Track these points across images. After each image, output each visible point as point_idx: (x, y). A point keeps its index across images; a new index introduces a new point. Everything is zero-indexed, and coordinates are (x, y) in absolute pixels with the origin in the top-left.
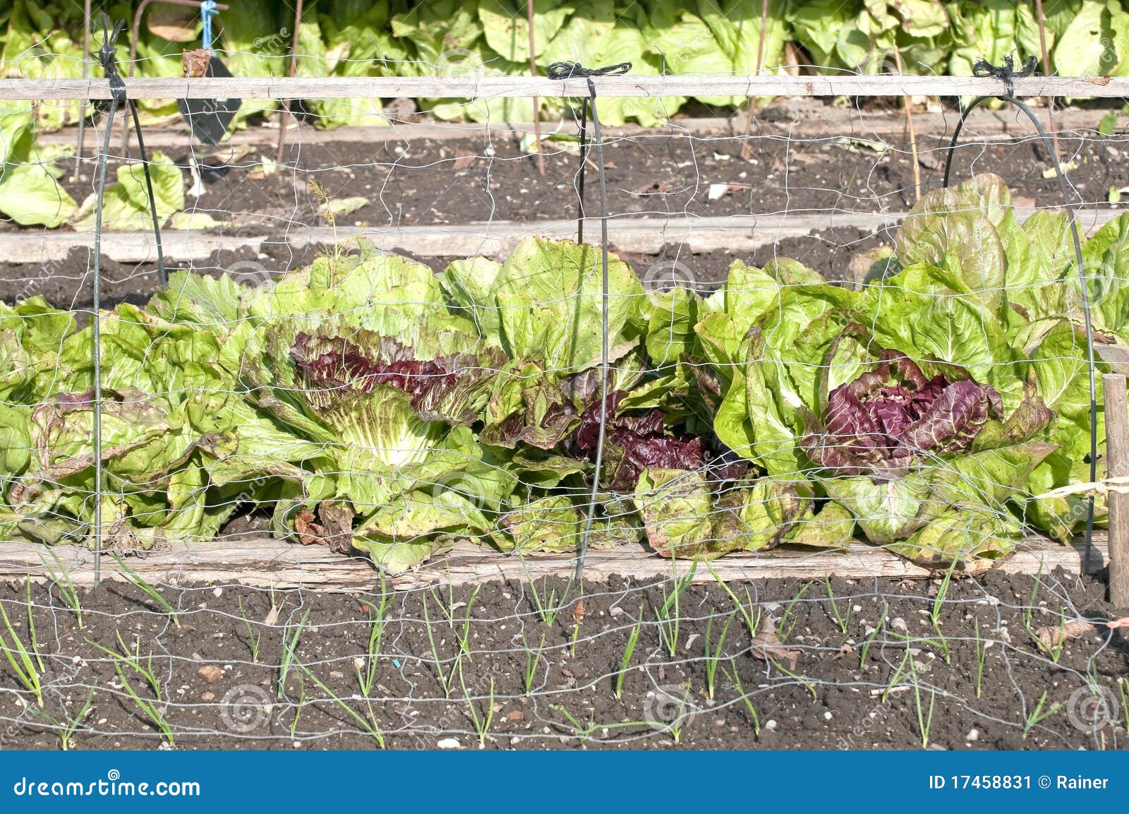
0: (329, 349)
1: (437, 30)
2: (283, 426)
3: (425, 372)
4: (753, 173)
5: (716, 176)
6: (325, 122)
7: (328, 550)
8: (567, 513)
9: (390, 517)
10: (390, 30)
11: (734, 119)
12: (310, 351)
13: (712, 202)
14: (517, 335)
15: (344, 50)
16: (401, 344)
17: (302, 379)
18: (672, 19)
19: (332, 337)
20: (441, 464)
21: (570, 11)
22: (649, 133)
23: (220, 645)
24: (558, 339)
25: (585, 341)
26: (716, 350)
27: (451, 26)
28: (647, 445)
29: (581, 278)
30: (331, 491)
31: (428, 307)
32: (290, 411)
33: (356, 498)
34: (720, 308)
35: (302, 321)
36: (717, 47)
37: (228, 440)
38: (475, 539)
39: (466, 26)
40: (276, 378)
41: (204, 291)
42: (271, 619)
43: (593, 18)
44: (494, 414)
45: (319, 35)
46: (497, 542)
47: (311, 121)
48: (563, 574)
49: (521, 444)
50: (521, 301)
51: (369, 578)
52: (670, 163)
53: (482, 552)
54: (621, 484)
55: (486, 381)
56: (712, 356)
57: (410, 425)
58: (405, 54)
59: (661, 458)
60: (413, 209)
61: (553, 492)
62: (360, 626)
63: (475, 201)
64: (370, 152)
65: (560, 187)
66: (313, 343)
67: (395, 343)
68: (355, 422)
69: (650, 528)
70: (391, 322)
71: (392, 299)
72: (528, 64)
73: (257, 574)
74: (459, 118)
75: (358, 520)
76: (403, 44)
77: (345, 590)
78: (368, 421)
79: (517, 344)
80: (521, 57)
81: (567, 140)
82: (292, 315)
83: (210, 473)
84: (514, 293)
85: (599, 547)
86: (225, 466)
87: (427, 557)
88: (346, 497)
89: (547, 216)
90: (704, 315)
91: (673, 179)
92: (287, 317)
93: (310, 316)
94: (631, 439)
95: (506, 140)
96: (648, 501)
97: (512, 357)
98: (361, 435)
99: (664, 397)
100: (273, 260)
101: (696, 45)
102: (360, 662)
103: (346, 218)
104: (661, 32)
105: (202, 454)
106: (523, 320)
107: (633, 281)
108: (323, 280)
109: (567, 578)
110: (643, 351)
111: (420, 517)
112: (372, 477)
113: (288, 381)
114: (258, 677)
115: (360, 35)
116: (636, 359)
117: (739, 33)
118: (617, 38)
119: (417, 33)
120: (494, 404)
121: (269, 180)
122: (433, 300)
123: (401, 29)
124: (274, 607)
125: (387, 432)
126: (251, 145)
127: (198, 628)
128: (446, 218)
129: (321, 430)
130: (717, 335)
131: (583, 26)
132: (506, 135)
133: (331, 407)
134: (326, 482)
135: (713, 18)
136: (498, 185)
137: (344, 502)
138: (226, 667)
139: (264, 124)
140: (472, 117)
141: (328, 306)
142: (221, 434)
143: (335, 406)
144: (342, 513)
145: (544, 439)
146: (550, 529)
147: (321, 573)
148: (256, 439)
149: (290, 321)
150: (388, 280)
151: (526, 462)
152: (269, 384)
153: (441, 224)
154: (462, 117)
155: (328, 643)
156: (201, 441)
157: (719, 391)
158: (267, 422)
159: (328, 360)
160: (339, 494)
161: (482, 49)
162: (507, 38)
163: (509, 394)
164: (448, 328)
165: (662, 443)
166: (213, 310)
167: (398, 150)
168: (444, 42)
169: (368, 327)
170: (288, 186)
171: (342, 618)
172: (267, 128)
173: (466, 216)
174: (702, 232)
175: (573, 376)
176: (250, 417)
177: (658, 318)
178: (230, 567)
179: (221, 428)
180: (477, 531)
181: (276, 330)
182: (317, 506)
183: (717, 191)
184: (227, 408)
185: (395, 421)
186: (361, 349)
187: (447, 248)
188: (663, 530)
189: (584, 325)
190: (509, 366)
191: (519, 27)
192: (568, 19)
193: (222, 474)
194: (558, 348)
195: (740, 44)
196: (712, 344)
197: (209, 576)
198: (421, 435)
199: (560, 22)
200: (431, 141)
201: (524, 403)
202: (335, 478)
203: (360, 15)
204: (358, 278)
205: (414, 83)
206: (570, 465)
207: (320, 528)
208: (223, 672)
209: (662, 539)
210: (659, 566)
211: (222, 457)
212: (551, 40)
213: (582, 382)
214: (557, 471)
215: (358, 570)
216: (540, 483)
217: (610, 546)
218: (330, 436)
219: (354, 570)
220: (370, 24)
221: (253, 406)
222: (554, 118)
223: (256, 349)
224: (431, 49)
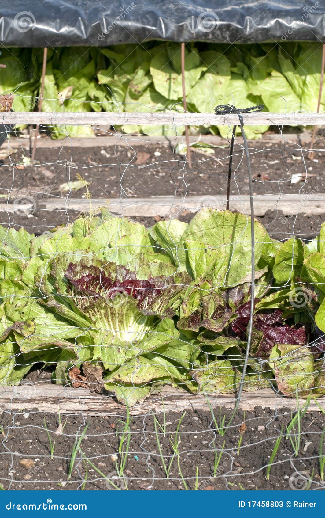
0: (87, 272)
1: (125, 80)
2: (60, 317)
3: (143, 287)
4: (317, 168)
5: (294, 169)
6: (57, 135)
7: (88, 391)
8: (229, 370)
9: (126, 371)
10: (97, 80)
11: (302, 135)
12: (76, 273)
13: (293, 185)
14: (197, 265)
15: (69, 91)
16: (129, 270)
17: (71, 290)
18: (265, 74)
19: (89, 265)
20: (155, 340)
21: (205, 69)
22: (251, 143)
23: (31, 447)
24: (221, 268)
25: (236, 269)
26: (316, 275)
27: (133, 78)
28: (275, 330)
29: (234, 232)
30: (89, 356)
31: (144, 248)
32: (65, 309)
33: (105, 360)
34: (315, 250)
35: (71, 256)
36: (292, 91)
37: (29, 326)
38: (174, 385)
39: (142, 78)
40: (56, 290)
41: (9, 237)
42: (59, 431)
43: (218, 73)
44: (184, 311)
45: (54, 82)
46: (189, 386)
47: (48, 134)
48: (228, 406)
49: (202, 329)
50: (199, 246)
51: (113, 407)
52: (266, 161)
53: (180, 392)
54: (261, 353)
55: (179, 292)
56: (313, 278)
57: (135, 318)
58: (104, 94)
59: (283, 338)
60: (115, 188)
61: (220, 358)
62: (111, 435)
63: (152, 183)
64: (86, 153)
65: (201, 175)
66: (78, 269)
67: (125, 269)
68: (103, 315)
69: (278, 379)
70: (123, 256)
71: (121, 243)
72: (179, 101)
73: (48, 405)
74: (136, 133)
75: (106, 373)
76: (104, 89)
77: (99, 414)
78: (110, 315)
79: (197, 270)
80: (174, 97)
81: (203, 147)
82: (65, 252)
83: (20, 346)
84: (195, 240)
85: (248, 390)
86: (28, 341)
87: (148, 396)
88: (99, 359)
89: (195, 193)
90: (307, 254)
91: (268, 172)
92: (62, 254)
93: (76, 253)
94: (265, 327)
95: (166, 146)
96: (277, 363)
97: (194, 279)
98: (107, 324)
99: (283, 302)
100: (37, 218)
101: (279, 90)
102: (114, 457)
103: (76, 193)
104: (258, 82)
105: (15, 334)
106: (201, 256)
107: (265, 234)
108: (81, 232)
109: (230, 408)
110: (270, 275)
111: (143, 372)
112: (114, 348)
113: (63, 291)
114: (55, 465)
115: (78, 82)
116: (265, 280)
117: (304, 83)
118: (232, 86)
119: (112, 82)
120: (184, 306)
121: (27, 170)
122: (146, 244)
123: (103, 79)
124: (61, 425)
125: (122, 322)
126: (14, 148)
127: (16, 436)
128: (135, 194)
129: (83, 320)
130: (316, 266)
131: (212, 78)
132: (166, 144)
133: (90, 307)
134: (85, 351)
135: (290, 74)
136: (164, 174)
137: (97, 362)
138: (36, 460)
139: (21, 136)
140: (145, 132)
141: (85, 247)
142: (25, 322)
143: (92, 306)
144: (96, 369)
145: (215, 326)
146: (219, 379)
147: (86, 405)
148: (45, 326)
149: (64, 256)
150: (120, 232)
151: (204, 339)
152: (52, 293)
153: (133, 197)
154: (139, 132)
155: (94, 446)
156: (13, 326)
157: (317, 299)
158: (51, 315)
159: (87, 279)
160: (95, 358)
161: (150, 91)
162: (166, 85)
163: (193, 299)
164: (155, 260)
165: (283, 329)
166: (16, 249)
167: (103, 152)
168: (129, 87)
169: (109, 259)
170: (40, 173)
171: (100, 431)
172: (22, 138)
173: (147, 192)
174: (289, 203)
175: (229, 290)
176: (41, 313)
177: (280, 256)
178: (31, 401)
179: (25, 319)
180: (176, 380)
181: (56, 261)
182: (82, 365)
183: (295, 179)
184: (28, 307)
185: (127, 315)
186: (106, 273)
187: (138, 212)
188: (286, 381)
189: (235, 260)
190: (193, 283)
191: (174, 79)
192: (203, 74)
193: (26, 346)
194: (221, 272)
195: (305, 89)
196: (314, 272)
197: (20, 406)
198: (142, 324)
199: (198, 76)
200: (121, 146)
201: (201, 305)
202: (92, 349)
203: (78, 71)
204: (102, 230)
205: (137, 116)
206: (230, 342)
207: (83, 378)
208: (35, 462)
209: (285, 386)
210: (284, 402)
211: (26, 336)
212: (193, 87)
213: (235, 293)
214: (223, 345)
215: (107, 403)
216: (213, 352)
217: (254, 390)
218: (88, 324)
219: (105, 403)
220: (84, 76)
221: (42, 305)
222: (194, 133)
223: (44, 272)
224: (120, 91)
